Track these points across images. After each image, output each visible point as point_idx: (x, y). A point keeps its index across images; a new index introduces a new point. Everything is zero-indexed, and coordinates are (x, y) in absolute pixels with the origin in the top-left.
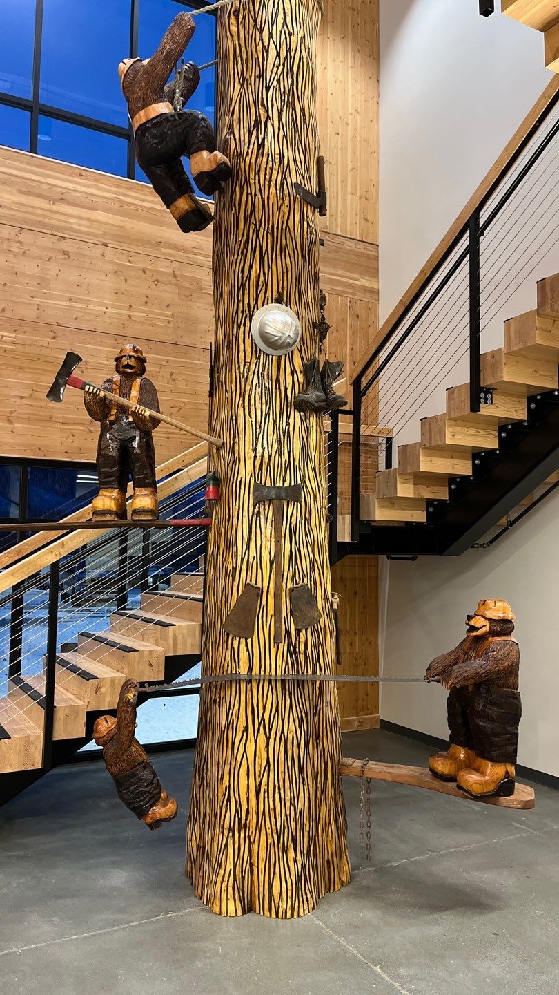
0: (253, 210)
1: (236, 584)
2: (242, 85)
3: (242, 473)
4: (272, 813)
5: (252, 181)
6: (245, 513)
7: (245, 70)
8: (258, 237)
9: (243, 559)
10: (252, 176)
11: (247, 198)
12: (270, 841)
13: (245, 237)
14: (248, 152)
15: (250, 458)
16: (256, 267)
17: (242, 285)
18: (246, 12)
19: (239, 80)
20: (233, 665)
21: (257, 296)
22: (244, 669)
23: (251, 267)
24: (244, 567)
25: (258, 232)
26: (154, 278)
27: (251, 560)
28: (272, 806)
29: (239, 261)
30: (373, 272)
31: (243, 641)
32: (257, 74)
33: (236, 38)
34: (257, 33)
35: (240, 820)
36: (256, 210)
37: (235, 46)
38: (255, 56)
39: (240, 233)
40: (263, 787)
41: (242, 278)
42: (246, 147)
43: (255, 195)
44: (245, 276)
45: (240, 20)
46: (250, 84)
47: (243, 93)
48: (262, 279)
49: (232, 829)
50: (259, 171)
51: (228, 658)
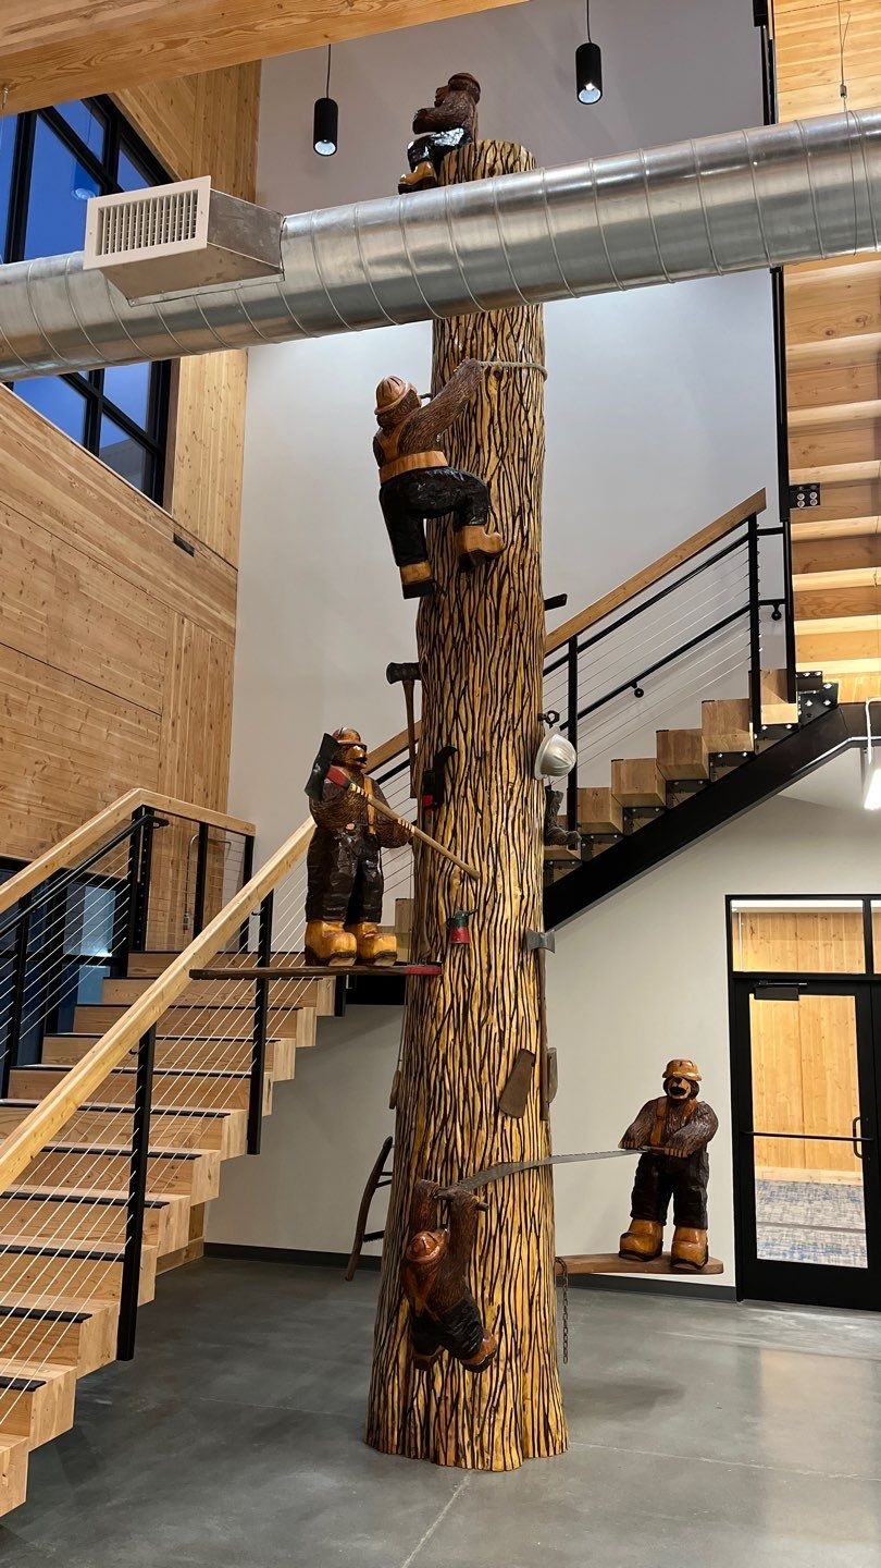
0: (516, 609)
1: (505, 1051)
2: (502, 459)
3: (507, 914)
4: (543, 1327)
5: (516, 575)
6: (511, 963)
7: (505, 444)
8: (521, 641)
9: (511, 1019)
10: (515, 568)
11: (510, 592)
12: (542, 1363)
13: (507, 636)
14: (513, 541)
15: (516, 897)
16: (521, 674)
17: (506, 691)
18: (511, 380)
19: (497, 452)
20: (505, 1152)
21: (523, 708)
22: (516, 1157)
23: (516, 674)
24: (514, 1030)
25: (521, 635)
26: (33, 555)
27: (520, 1022)
28: (543, 1320)
29: (502, 661)
30: (231, 605)
31: (515, 1120)
32: (521, 456)
33: (495, 403)
34: (523, 411)
35: (516, 1343)
36: (520, 608)
37: (492, 409)
38: (518, 435)
39: (502, 629)
40: (536, 1298)
41: (508, 684)
42: (510, 534)
43: (519, 592)
44: (511, 682)
45: (502, 385)
46: (513, 463)
47: (503, 469)
48: (527, 690)
49: (509, 1359)
50: (523, 566)
51: (497, 1144)
